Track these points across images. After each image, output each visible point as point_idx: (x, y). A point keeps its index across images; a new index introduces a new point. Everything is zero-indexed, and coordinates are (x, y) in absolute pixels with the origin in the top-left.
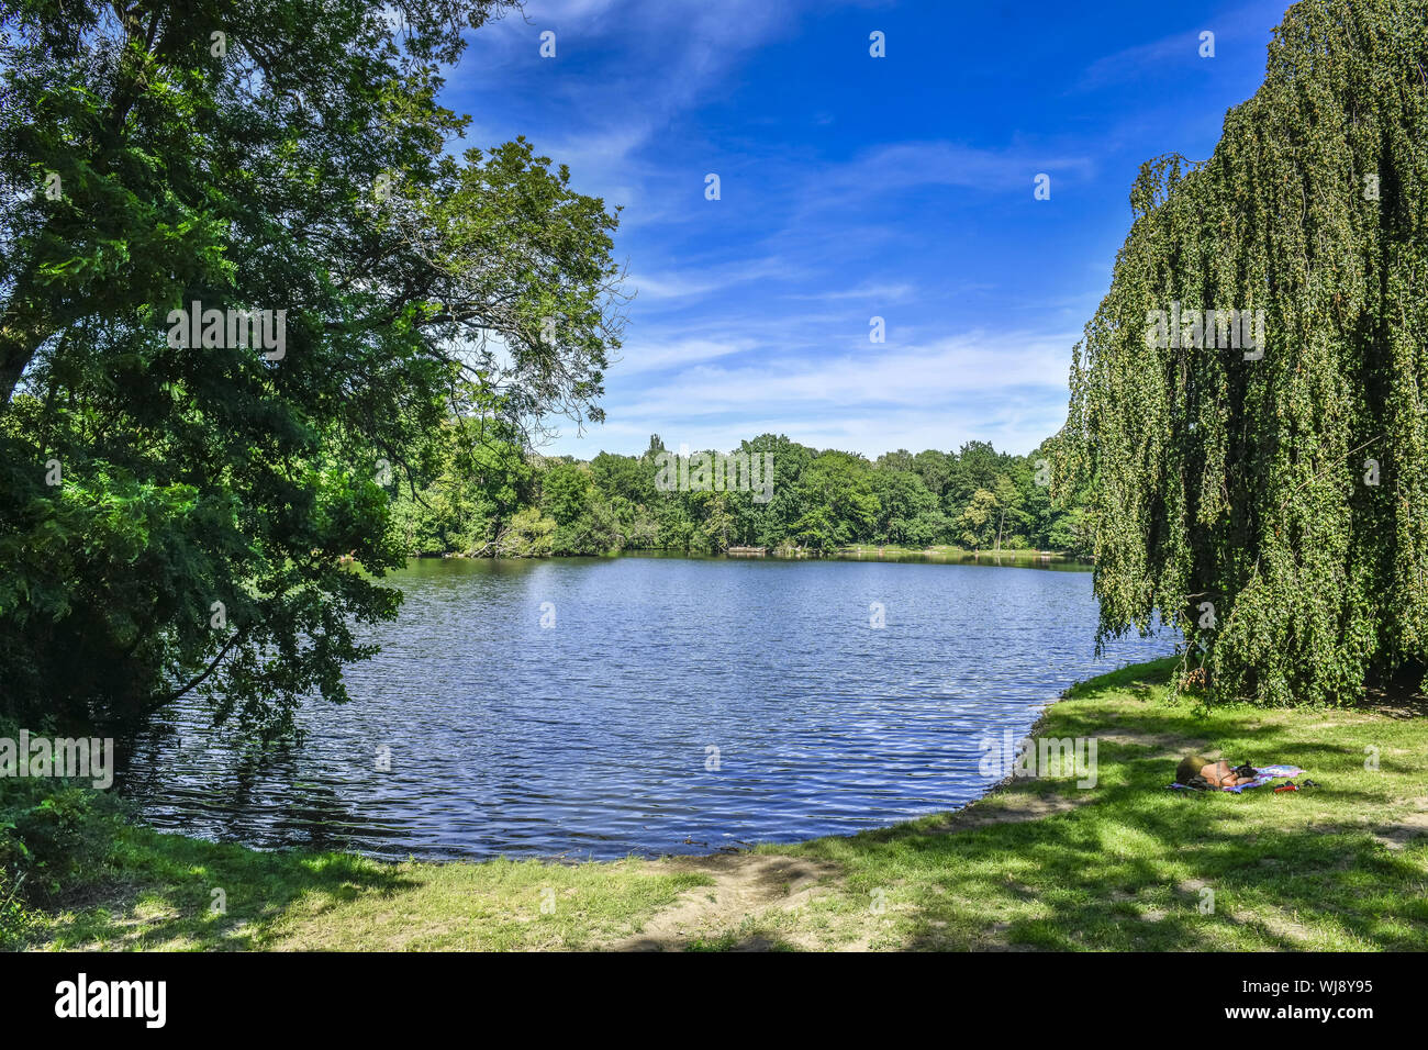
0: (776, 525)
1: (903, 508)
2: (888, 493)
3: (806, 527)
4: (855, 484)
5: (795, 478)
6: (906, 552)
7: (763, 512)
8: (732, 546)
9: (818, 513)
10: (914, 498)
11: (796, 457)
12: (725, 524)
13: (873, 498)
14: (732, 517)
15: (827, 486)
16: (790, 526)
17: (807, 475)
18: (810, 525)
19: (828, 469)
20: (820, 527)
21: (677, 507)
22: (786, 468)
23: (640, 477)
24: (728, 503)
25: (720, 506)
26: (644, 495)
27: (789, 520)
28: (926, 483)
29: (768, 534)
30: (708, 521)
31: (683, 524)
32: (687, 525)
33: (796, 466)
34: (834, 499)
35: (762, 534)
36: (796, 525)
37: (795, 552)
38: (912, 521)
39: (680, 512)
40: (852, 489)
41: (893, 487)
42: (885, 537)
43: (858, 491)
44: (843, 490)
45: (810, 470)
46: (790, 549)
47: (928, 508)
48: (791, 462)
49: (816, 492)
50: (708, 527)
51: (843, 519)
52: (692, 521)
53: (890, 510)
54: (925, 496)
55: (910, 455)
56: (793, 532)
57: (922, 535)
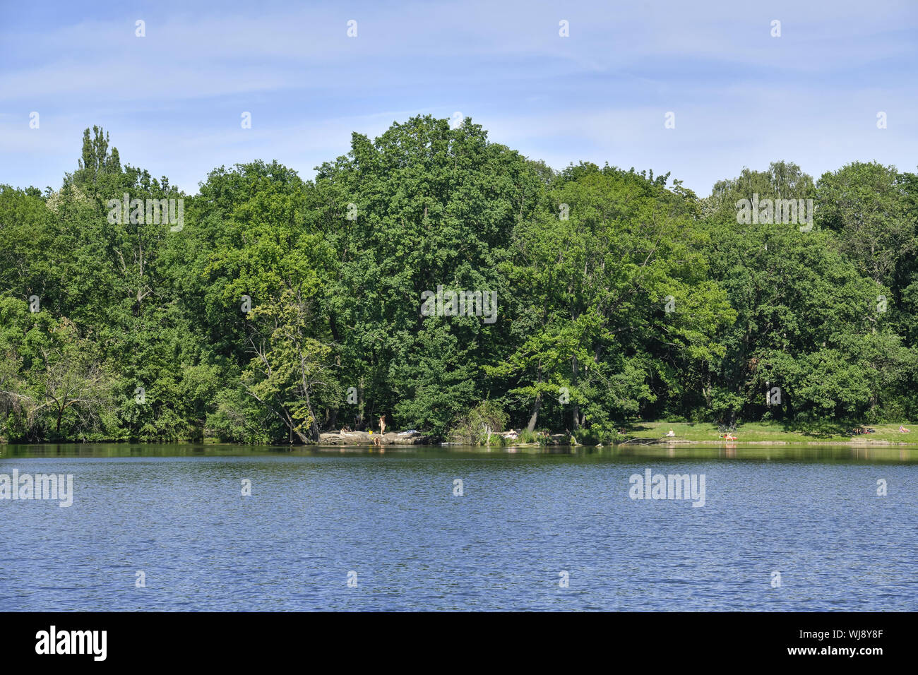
0: (451, 368)
1: (790, 320)
2: (750, 280)
3: (531, 373)
4: (665, 252)
5: (499, 238)
6: (797, 440)
7: (413, 332)
8: (326, 428)
9: (568, 333)
10: (820, 293)
11: (504, 181)
12: (308, 369)
13: (713, 291)
14: (326, 348)
15: (591, 258)
16: (489, 369)
17: (534, 228)
18: (544, 368)
19: (591, 213)
20: (573, 372)
21: (168, 323)
22: (477, 209)
23: (60, 239)
24: (315, 307)
25: (293, 315)
26: (73, 290)
27: (484, 355)
28: (851, 254)
29: (426, 396)
30: (261, 358)
31: (189, 371)
32: (200, 374)
33: (502, 206)
34: (610, 295)
35: (411, 394)
36: (504, 369)
37: (504, 442)
38: (815, 357)
39: (181, 337)
40: (658, 269)
41: (761, 264)
42: (738, 402)
43: (673, 274)
44: (635, 272)
45: (544, 215)
46: (488, 434)
47: (855, 320)
48: (491, 194)
49: (562, 274)
50: (260, 377)
51: (631, 353)
52: (212, 362)
53: (753, 326)
54: (849, 288)
55: (807, 179)
56: (498, 387)
57: (846, 395)
